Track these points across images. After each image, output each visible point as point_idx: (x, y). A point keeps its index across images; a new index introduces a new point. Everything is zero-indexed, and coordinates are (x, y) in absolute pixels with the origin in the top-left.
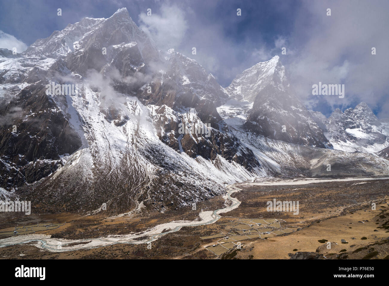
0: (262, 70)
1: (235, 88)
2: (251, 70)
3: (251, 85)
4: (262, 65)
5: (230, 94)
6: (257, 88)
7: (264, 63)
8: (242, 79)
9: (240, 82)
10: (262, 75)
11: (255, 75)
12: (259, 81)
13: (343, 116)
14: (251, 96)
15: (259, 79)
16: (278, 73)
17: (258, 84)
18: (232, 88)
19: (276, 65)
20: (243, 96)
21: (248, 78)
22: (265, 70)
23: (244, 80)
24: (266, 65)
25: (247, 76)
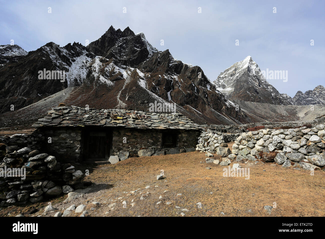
0: (239, 67)
1: (220, 81)
2: (231, 68)
3: (231, 78)
4: (238, 64)
5: (217, 85)
6: (236, 79)
7: (240, 62)
8: (224, 75)
9: (223, 77)
10: (239, 70)
11: (234, 70)
12: (237, 74)
13: (304, 96)
14: (232, 84)
15: (237, 73)
16: (251, 67)
17: (236, 76)
18: (218, 81)
19: (249, 62)
20: (226, 85)
21: (229, 74)
22: (241, 67)
23: (226, 75)
24: (241, 64)
25: (228, 73)
